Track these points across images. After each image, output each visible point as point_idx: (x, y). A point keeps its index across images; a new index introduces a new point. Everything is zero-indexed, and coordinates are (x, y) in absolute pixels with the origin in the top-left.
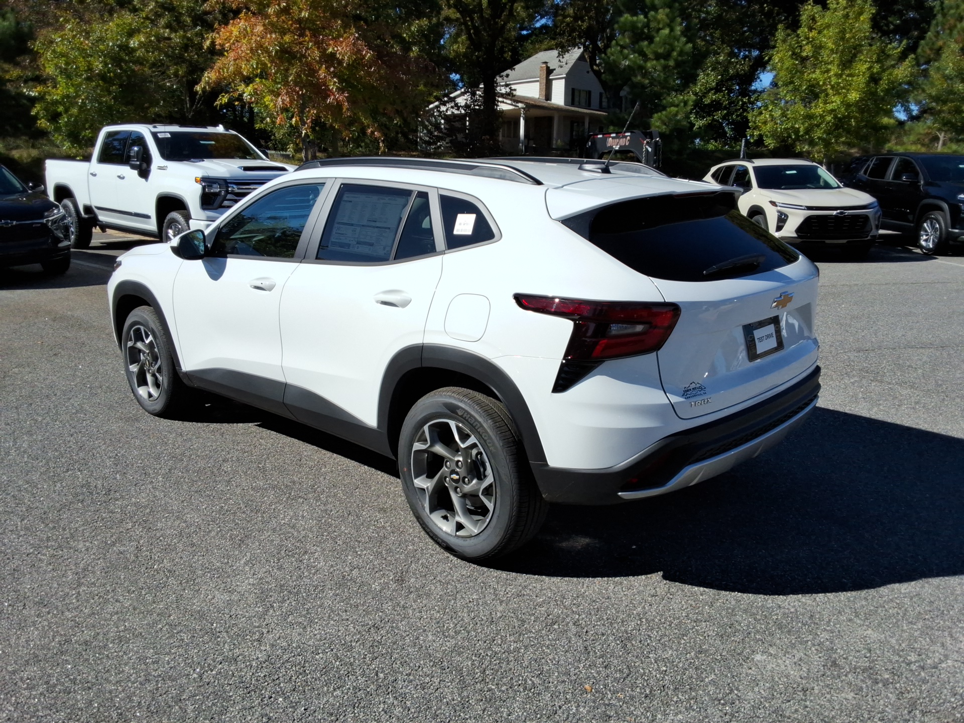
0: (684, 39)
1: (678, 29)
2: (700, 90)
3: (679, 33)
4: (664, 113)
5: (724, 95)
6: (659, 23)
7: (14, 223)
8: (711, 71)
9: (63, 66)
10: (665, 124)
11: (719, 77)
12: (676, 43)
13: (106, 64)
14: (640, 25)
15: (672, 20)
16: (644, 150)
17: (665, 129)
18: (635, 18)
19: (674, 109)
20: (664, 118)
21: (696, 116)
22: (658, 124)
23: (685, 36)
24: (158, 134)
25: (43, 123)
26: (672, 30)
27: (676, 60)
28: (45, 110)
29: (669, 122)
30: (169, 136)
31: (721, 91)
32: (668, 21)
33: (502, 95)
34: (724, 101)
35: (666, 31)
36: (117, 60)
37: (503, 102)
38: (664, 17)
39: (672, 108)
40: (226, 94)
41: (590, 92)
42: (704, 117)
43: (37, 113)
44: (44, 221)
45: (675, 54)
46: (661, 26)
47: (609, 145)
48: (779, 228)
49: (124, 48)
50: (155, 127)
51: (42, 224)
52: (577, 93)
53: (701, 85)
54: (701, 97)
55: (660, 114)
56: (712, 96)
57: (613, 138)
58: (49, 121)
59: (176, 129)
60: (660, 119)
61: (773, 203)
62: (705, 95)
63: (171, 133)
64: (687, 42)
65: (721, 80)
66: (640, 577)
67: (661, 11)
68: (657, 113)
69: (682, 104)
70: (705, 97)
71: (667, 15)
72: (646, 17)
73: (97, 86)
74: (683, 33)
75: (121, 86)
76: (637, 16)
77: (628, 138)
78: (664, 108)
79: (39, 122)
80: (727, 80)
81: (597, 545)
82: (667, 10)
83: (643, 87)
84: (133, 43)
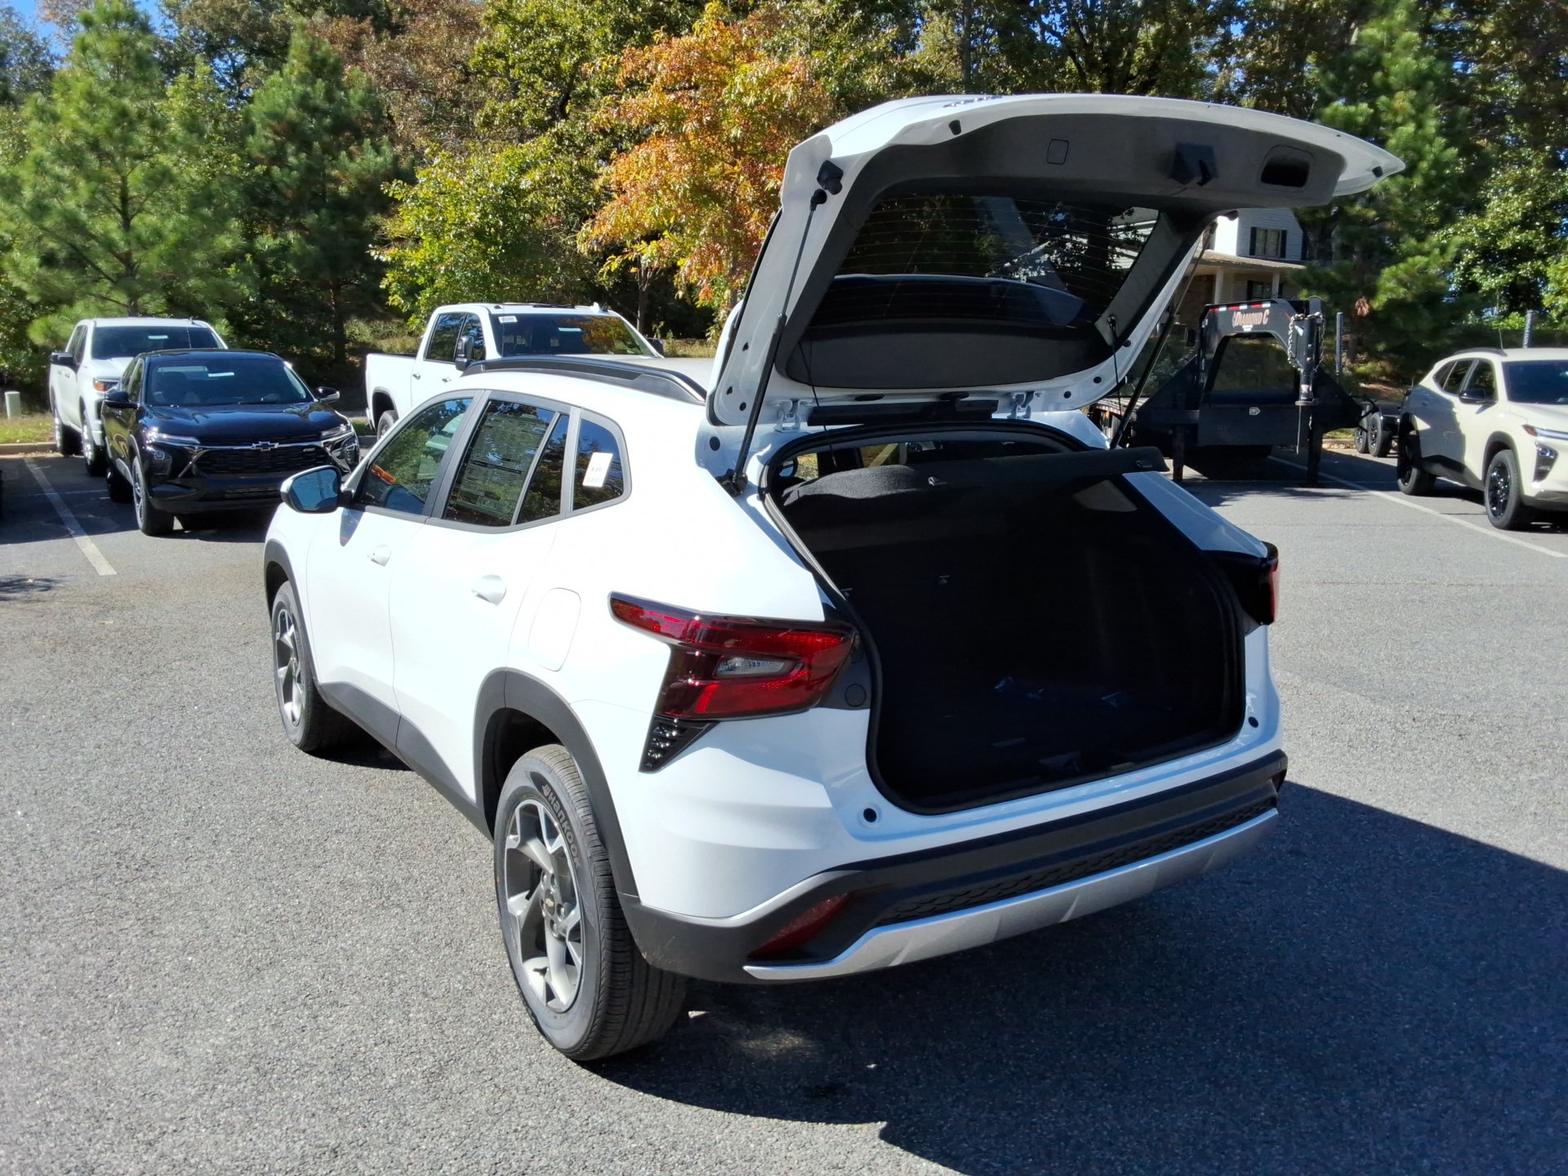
0: (1442, 141)
1: (1431, 125)
2: (1492, 225)
3: (1433, 131)
4: (1402, 266)
5: (1538, 233)
6: (1396, 113)
7: (277, 445)
8: (1513, 193)
9: (426, 218)
10: (1405, 286)
11: (1529, 203)
12: (1427, 146)
13: (484, 215)
14: (1361, 119)
15: (1421, 109)
16: (1290, 332)
17: (1405, 293)
18: (1352, 109)
19: (1420, 260)
20: (1402, 275)
21: (1485, 270)
22: (1391, 284)
23: (1444, 135)
24: (500, 319)
25: (395, 300)
26: (1420, 125)
27: (1426, 176)
28: (399, 281)
29: (1411, 282)
30: (515, 320)
31: (1531, 227)
32: (1413, 112)
33: (1121, 244)
34: (1537, 245)
35: (1410, 128)
36: (502, 210)
37: (1123, 255)
38: (1407, 105)
39: (1418, 258)
40: (617, 255)
41: (1284, 233)
42: (1499, 272)
43: (388, 287)
44: (321, 444)
45: (1424, 165)
46: (1399, 119)
47: (1235, 324)
48: (1540, 475)
49: (513, 191)
50: (497, 307)
51: (317, 448)
52: (1260, 236)
53: (1493, 218)
54: (1494, 238)
55: (1394, 268)
56: (1514, 237)
57: (1244, 312)
58: (403, 297)
59: (529, 309)
60: (1395, 276)
61: (1531, 430)
62: (1500, 234)
63: (518, 316)
64: (1447, 146)
65: (1534, 210)
66: (839, 1126)
67: (1399, 95)
68: (1389, 266)
69: (1437, 251)
70: (1501, 238)
71: (1412, 102)
72: (1371, 105)
73: (469, 247)
74: (1440, 132)
75: (505, 246)
76: (1356, 105)
77: (1267, 312)
78: (1403, 259)
79: (390, 298)
80: (1543, 209)
81: (808, 1053)
82: (1413, 93)
83: (1366, 222)
84: (525, 183)
